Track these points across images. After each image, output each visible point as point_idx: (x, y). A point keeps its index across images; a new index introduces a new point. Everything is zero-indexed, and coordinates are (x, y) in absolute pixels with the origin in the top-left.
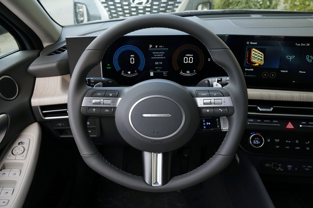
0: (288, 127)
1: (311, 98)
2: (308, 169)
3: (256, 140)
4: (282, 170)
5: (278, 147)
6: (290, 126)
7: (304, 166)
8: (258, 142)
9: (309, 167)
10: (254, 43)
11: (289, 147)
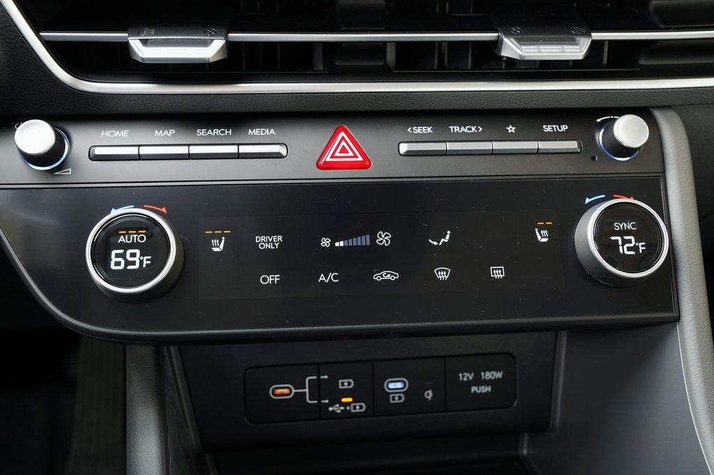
2: (484, 389)
3: (126, 247)
4: (359, 408)
5: (273, 279)
6: (344, 150)
7: (467, 376)
8: (138, 259)
9: (488, 375)
11: (335, 277)
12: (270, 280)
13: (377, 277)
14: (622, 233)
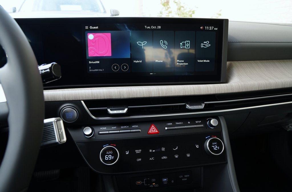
0: (150, 132)
2: (186, 179)
3: (108, 155)
4: (157, 186)
5: (140, 160)
6: (153, 130)
7: (181, 177)
8: (111, 157)
9: (186, 176)
10: (95, 28)
11: (153, 159)
12: (139, 160)
13: (162, 158)
14: (214, 145)
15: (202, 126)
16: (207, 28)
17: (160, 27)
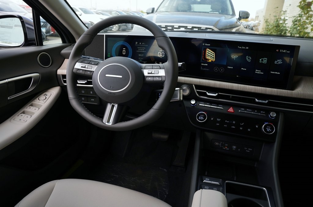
0: (229, 111)
1: (246, 88)
2: (248, 151)
3: (201, 116)
4: (228, 149)
6: (231, 110)
7: (246, 148)
8: (202, 118)
9: (249, 149)
10: (208, 45)
11: (226, 126)
12: (218, 124)
13: (232, 127)
14: (268, 128)
15: (265, 115)
16: (281, 51)
17: (248, 48)
